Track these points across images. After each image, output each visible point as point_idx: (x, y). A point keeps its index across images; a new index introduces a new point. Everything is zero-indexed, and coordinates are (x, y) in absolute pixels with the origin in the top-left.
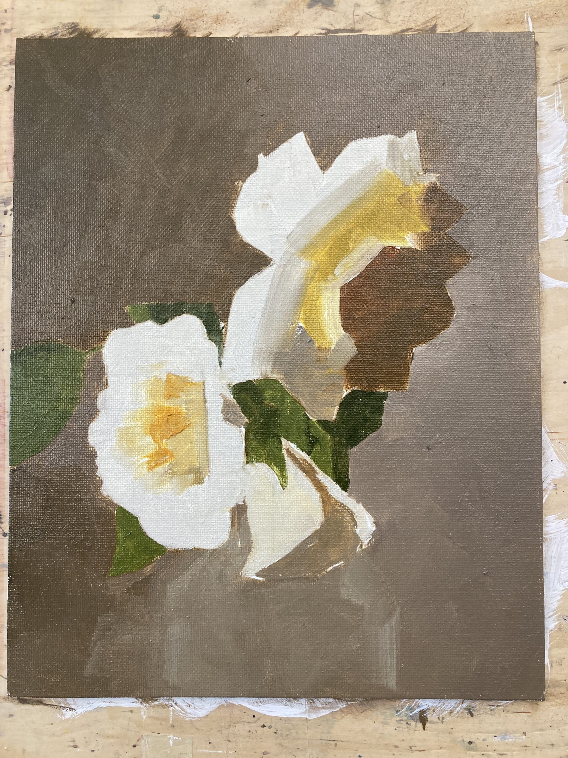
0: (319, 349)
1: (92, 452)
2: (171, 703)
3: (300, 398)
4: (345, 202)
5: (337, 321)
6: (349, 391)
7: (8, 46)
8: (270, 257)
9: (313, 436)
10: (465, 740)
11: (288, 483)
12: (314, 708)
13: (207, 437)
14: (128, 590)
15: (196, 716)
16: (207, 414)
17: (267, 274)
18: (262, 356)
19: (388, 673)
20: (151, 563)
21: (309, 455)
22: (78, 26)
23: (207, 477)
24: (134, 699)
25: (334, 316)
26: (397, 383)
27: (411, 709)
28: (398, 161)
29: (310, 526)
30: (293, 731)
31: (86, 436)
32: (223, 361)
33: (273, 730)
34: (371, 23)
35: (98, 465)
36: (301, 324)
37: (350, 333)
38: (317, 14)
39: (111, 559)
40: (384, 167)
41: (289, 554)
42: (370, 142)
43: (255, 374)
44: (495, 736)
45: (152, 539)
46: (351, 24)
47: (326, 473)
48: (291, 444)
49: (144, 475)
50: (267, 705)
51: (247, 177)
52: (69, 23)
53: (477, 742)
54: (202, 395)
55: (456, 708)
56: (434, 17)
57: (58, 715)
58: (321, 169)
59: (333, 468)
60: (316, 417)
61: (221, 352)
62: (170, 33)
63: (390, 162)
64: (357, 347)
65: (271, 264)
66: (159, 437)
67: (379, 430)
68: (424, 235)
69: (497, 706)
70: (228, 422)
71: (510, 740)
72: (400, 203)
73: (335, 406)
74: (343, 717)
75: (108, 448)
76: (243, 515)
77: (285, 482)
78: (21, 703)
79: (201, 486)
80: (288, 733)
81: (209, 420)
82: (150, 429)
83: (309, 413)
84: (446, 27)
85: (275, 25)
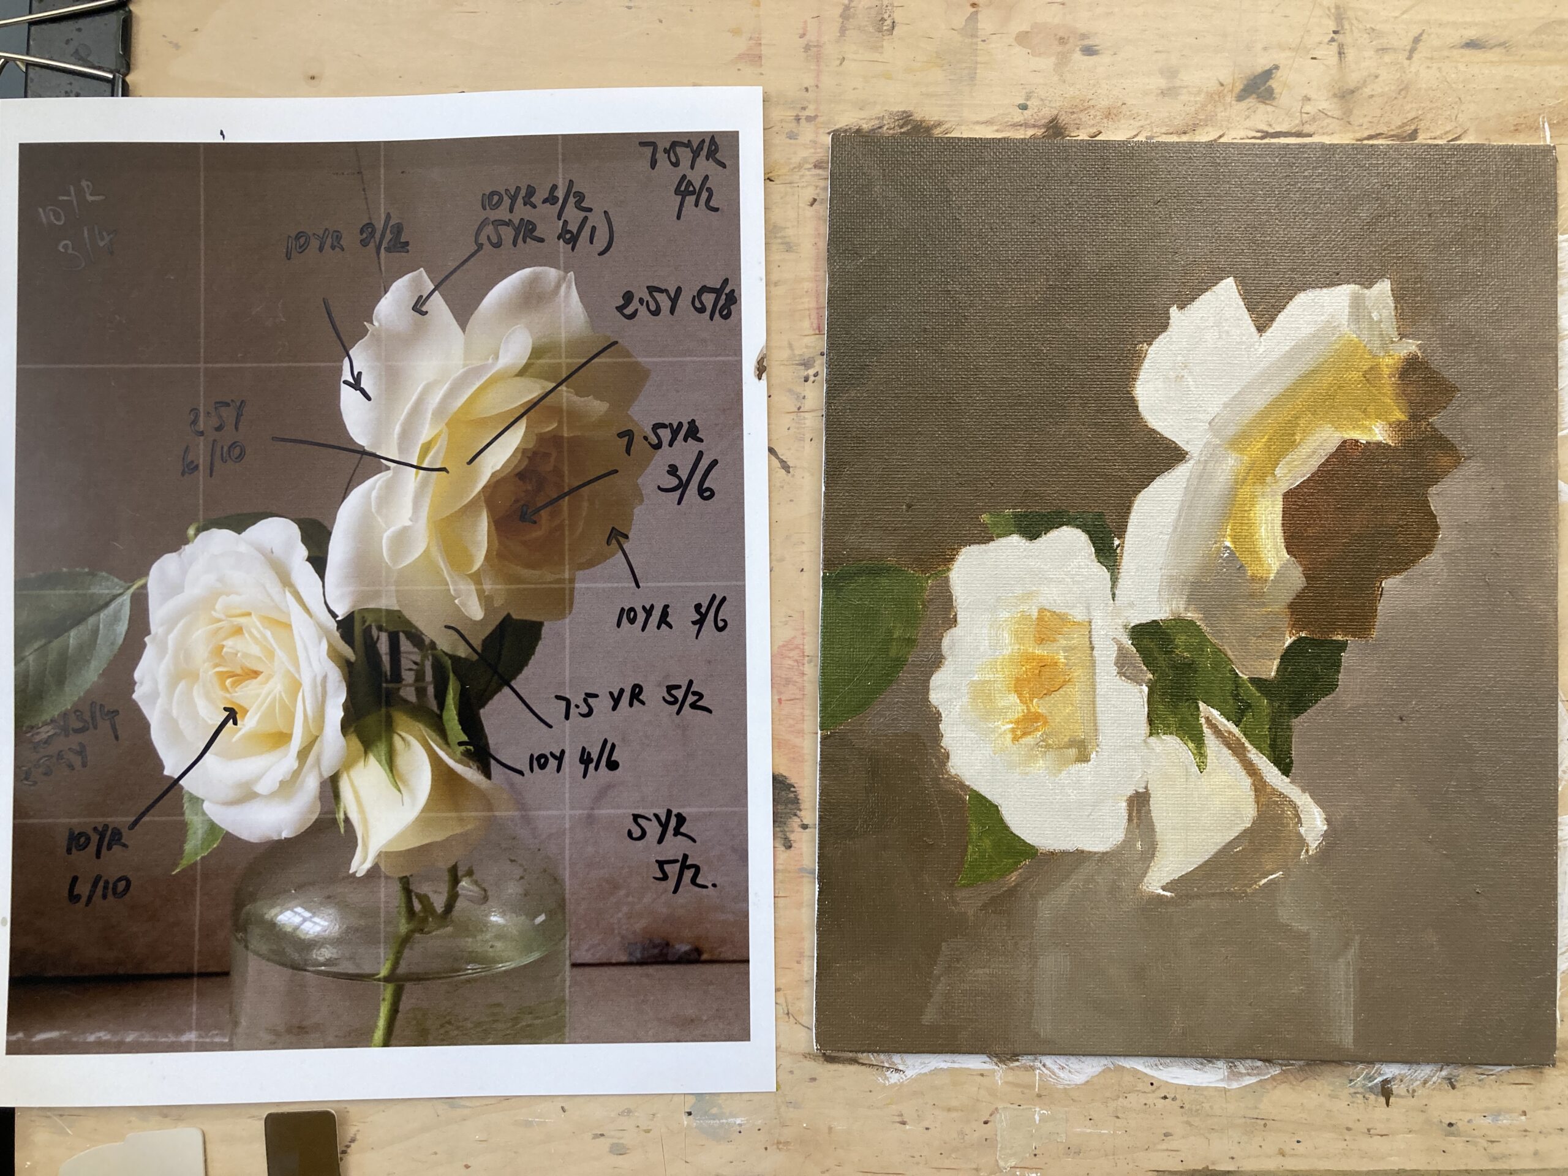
0: (1253, 579)
1: (935, 714)
2: (1038, 1064)
3: (1225, 647)
4: (1290, 376)
5: (1278, 540)
6: (1294, 638)
7: (810, 141)
8: (1185, 449)
9: (1243, 699)
10: (1443, 1121)
11: (1208, 764)
12: (1234, 1075)
13: (1094, 698)
14: (984, 907)
15: (1073, 1083)
16: (1095, 666)
17: (1181, 472)
18: (1172, 587)
19: (1343, 1026)
20: (1016, 869)
21: (1237, 726)
22: (911, 116)
23: (1094, 753)
24: (984, 1058)
25: (1274, 533)
26: (1360, 629)
27: (1371, 1078)
28: (1364, 322)
29: (1237, 824)
30: (1206, 1106)
31: (926, 690)
32: (1117, 592)
33: (1178, 1103)
34: (1326, 124)
35: (943, 732)
36: (1228, 543)
37: (1296, 558)
38: (1250, 110)
39: (962, 863)
40: (1345, 329)
41: (1207, 861)
42: (1326, 294)
43: (1162, 612)
44: (1485, 1116)
45: (1017, 836)
46: (1297, 125)
47: (1261, 751)
48: (1212, 710)
49: (1007, 747)
50: (1170, 1069)
51: (1154, 338)
52: (898, 112)
53: (1460, 1124)
54: (1087, 640)
55: (1432, 1077)
56: (1414, 119)
57: (879, 1078)
58: (1258, 329)
59: (1270, 744)
60: (1247, 673)
61: (1114, 580)
62: (1043, 130)
63: (1352, 322)
64: (1306, 577)
65: (1186, 459)
66: (1028, 695)
67: (1335, 692)
68: (1398, 425)
69: (1488, 1075)
70: (1123, 678)
71: (1505, 1121)
72: (1366, 380)
73: (1274, 659)
74: (1275, 1087)
75: (957, 708)
76: (1144, 806)
77: (1203, 763)
78: (827, 1061)
79: (1086, 765)
80: (1198, 1107)
81: (1097, 674)
82: (1015, 684)
83: (1238, 668)
84: (1432, 132)
85: (1191, 123)
